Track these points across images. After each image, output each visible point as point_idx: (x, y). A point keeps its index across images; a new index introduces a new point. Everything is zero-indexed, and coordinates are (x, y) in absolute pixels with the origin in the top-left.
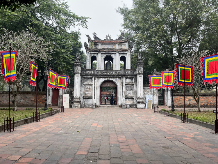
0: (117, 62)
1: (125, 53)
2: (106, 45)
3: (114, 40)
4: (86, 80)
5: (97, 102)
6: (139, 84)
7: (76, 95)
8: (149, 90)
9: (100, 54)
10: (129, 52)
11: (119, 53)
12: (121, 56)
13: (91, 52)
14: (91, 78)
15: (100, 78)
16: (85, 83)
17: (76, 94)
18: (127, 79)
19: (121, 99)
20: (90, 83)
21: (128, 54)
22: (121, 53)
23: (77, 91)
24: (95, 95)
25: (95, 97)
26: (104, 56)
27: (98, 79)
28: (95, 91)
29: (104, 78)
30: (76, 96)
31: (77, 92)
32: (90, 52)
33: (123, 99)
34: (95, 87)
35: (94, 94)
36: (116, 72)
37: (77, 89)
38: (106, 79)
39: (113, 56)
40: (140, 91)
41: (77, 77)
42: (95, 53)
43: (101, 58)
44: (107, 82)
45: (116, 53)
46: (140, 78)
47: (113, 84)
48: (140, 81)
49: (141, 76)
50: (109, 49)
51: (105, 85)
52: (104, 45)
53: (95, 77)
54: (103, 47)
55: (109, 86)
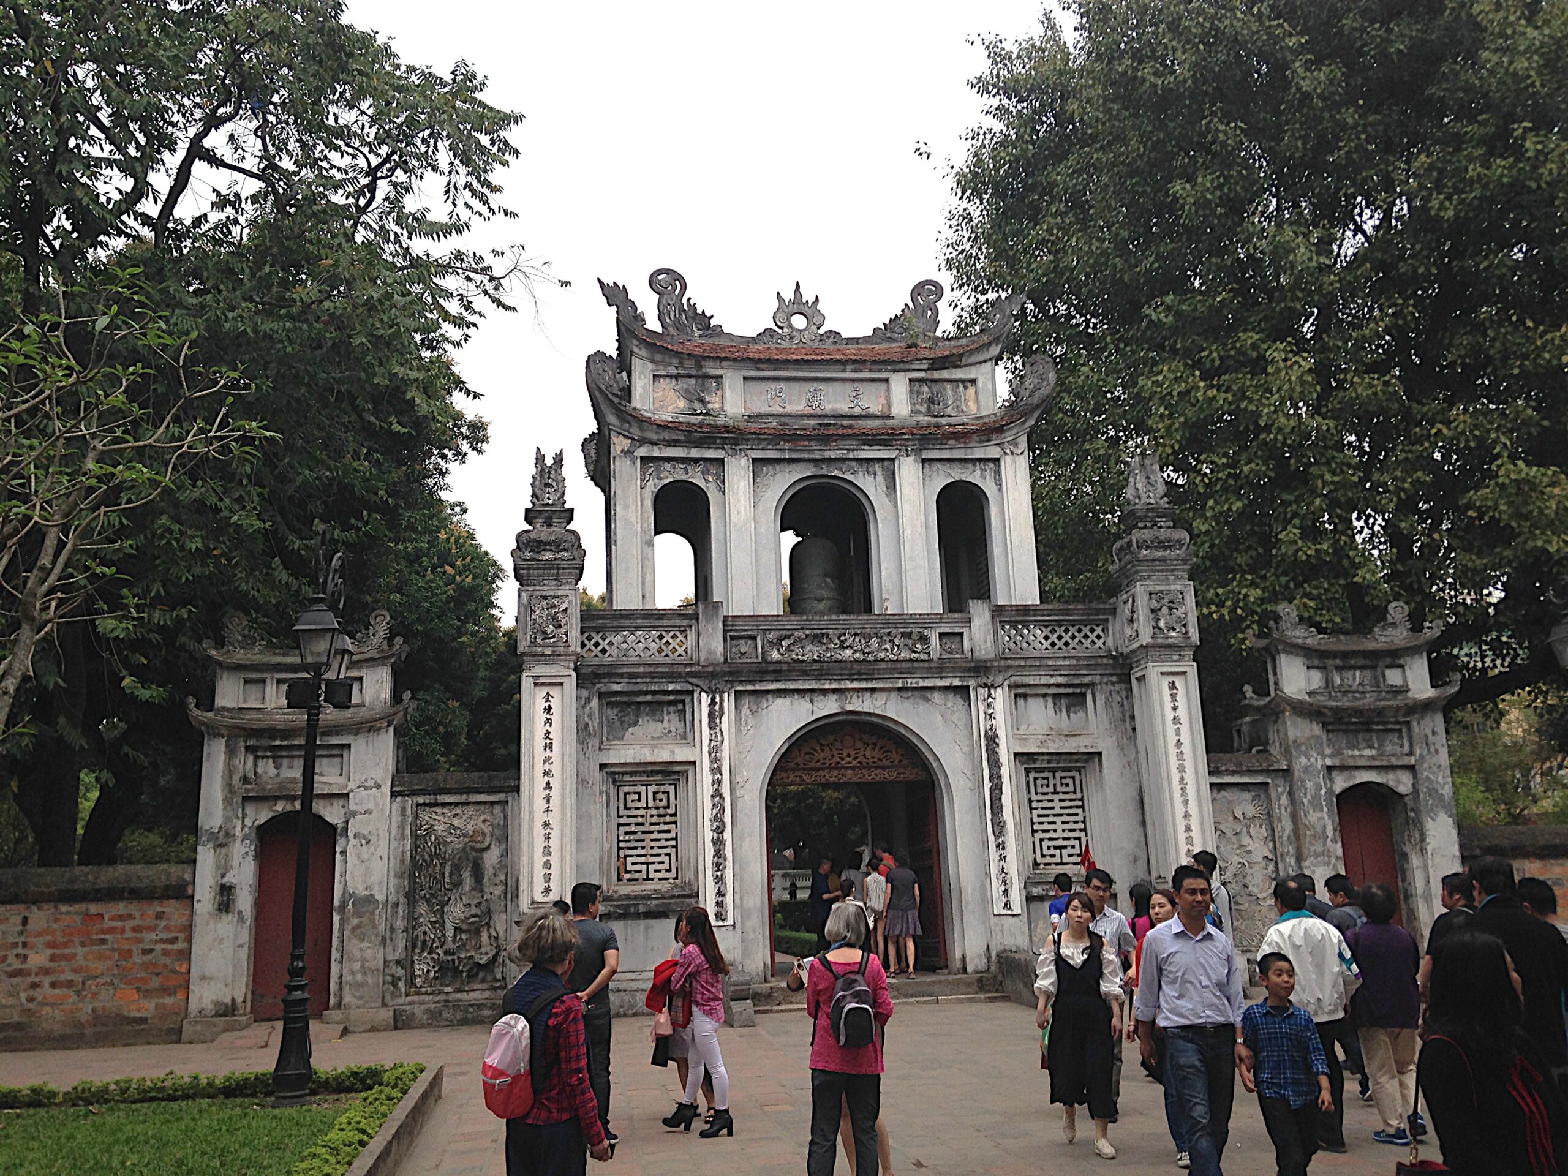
1: (980, 453)
2: (796, 387)
3: (850, 341)
4: (624, 725)
5: (746, 953)
6: (1172, 751)
7: (539, 885)
8: (1246, 805)
9: (744, 462)
10: (1014, 443)
11: (927, 454)
12: (940, 482)
13: (656, 452)
14: (680, 703)
15: (768, 692)
16: (610, 757)
17: (539, 871)
18: (1030, 700)
19: (985, 900)
20: (664, 755)
21: (1007, 463)
23: (554, 843)
24: (728, 874)
25: (729, 900)
26: (781, 484)
27: (745, 711)
28: (727, 835)
29: (801, 692)
30: (539, 898)
31: (547, 852)
32: (643, 451)
33: (1007, 905)
34: (726, 790)
35: (718, 866)
36: (924, 639)
37: (554, 818)
38: (829, 706)
40: (1187, 816)
41: (542, 692)
42: (695, 453)
43: (755, 504)
44: (831, 738)
45: (893, 460)
46: (1173, 686)
47: (895, 757)
48: (1176, 720)
49: (1184, 673)
50: (826, 416)
51: (818, 769)
52: (773, 385)
53: (722, 693)
54: (763, 397)
55: (849, 772)
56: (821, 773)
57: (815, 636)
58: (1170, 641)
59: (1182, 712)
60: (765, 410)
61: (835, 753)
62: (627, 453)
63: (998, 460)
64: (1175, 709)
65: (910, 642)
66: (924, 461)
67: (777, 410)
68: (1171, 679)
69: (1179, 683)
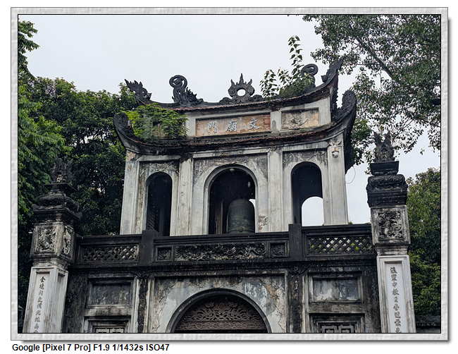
0: (272, 194)
1: (316, 146)
2: (222, 122)
4: (100, 296)
6: (391, 312)
9: (189, 160)
10: (335, 140)
11: (285, 149)
12: (293, 165)
13: (148, 158)
14: (127, 284)
16: (91, 313)
20: (114, 312)
21: (331, 149)
22: (293, 149)
26: (208, 170)
27: (161, 288)
32: (140, 159)
38: (206, 286)
39: (252, 165)
42: (164, 158)
43: (194, 182)
44: (212, 304)
45: (266, 154)
46: (393, 270)
47: (248, 315)
48: (395, 292)
49: (400, 262)
50: (236, 135)
51: (204, 322)
52: (211, 122)
53: (148, 278)
54: (206, 128)
55: (221, 324)
56: (206, 324)
57: (202, 247)
58: (391, 241)
59: (400, 288)
60: (206, 135)
61: (214, 312)
62: (133, 160)
63: (326, 150)
64: (395, 285)
65: (254, 249)
66: (284, 153)
67: (212, 134)
68: (392, 266)
69: (397, 267)
